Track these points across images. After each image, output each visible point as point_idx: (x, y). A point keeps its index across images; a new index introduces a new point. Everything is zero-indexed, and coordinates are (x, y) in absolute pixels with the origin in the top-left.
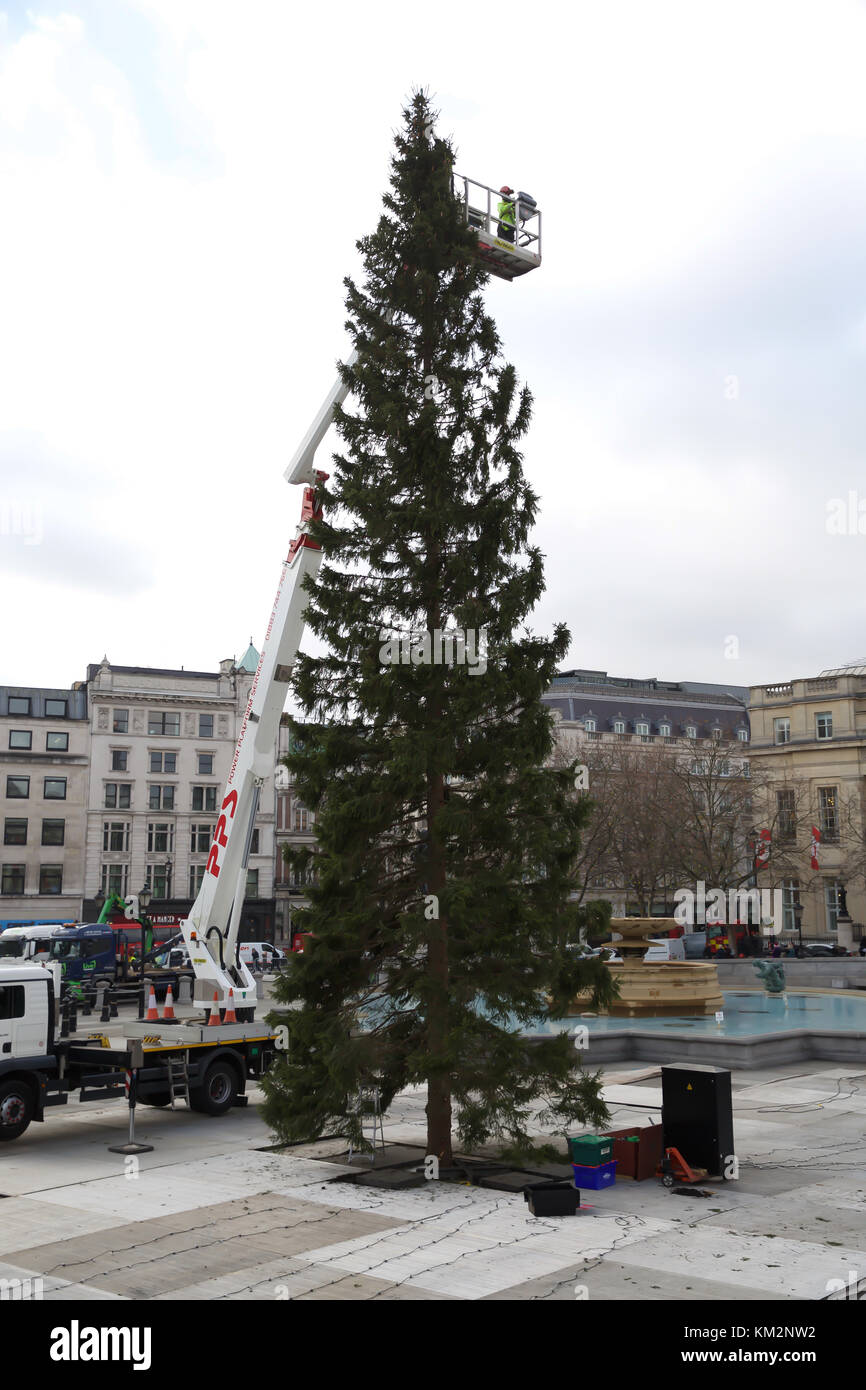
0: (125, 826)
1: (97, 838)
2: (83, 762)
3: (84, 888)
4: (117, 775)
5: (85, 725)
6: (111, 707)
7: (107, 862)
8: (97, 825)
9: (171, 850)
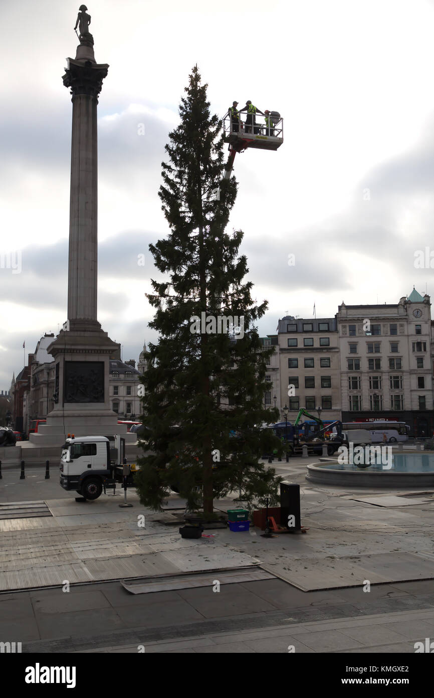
0: (358, 378)
1: (345, 384)
2: (337, 350)
3: (342, 406)
4: (353, 355)
5: (336, 334)
6: (347, 325)
7: (351, 394)
8: (345, 378)
9: (381, 388)
